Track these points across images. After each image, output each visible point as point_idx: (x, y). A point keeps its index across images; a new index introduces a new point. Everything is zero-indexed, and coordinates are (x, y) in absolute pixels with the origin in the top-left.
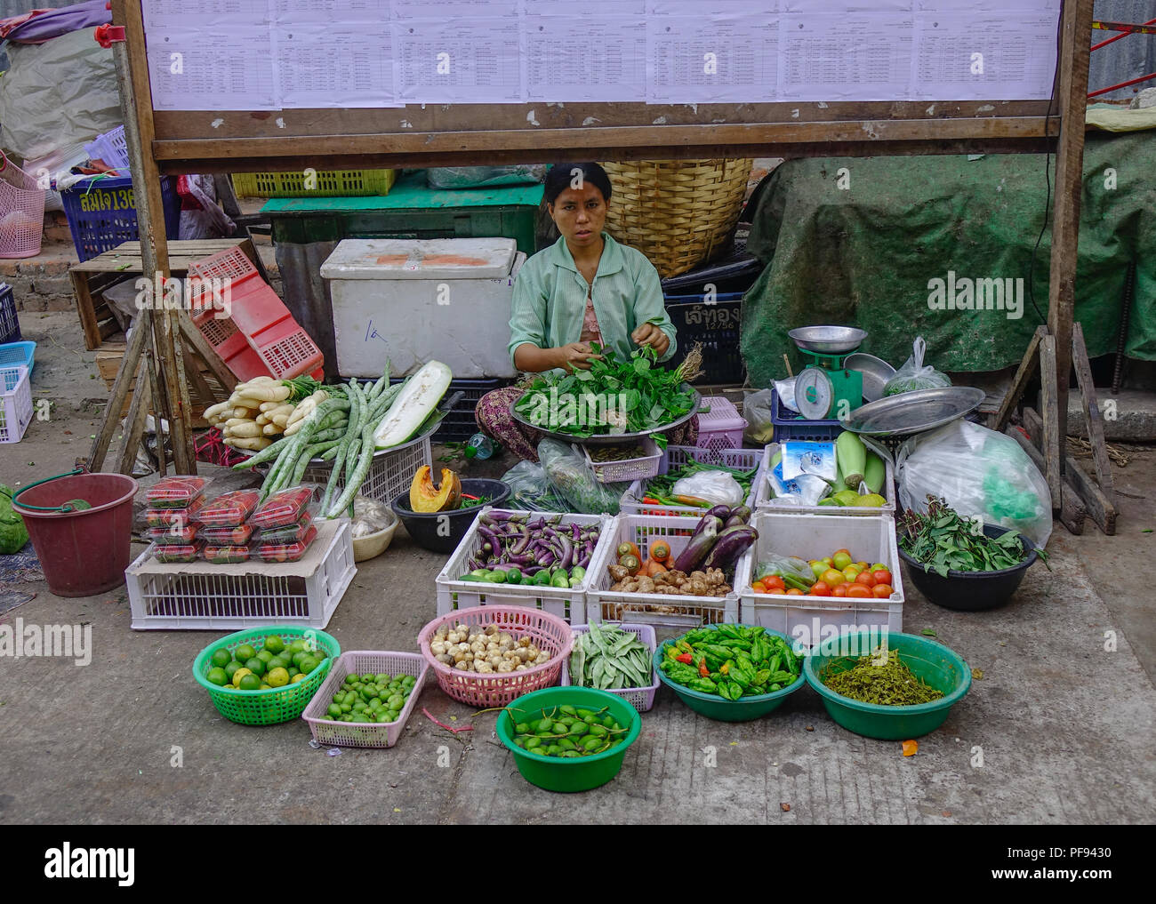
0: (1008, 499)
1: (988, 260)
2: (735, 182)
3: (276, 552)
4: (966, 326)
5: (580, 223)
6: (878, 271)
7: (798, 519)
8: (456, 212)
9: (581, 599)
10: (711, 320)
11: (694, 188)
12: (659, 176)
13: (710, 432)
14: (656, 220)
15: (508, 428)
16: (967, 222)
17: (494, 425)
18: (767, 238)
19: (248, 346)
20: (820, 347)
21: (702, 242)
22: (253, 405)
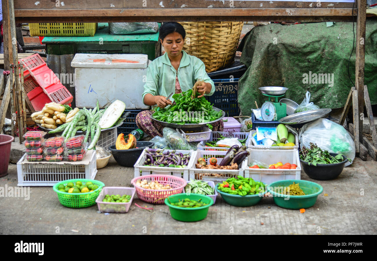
0: (339, 144)
1: (334, 65)
2: (235, 34)
3: (73, 157)
4: (326, 91)
5: (173, 48)
6: (292, 69)
7: (264, 151)
8: (124, 43)
9: (187, 171)
10: (226, 90)
11: (219, 36)
12: (205, 30)
13: (228, 128)
14: (204, 49)
15: (149, 125)
16: (326, 50)
17: (144, 124)
18: (248, 57)
19: (43, 92)
20: (270, 93)
21: (222, 59)
22: (51, 112)
